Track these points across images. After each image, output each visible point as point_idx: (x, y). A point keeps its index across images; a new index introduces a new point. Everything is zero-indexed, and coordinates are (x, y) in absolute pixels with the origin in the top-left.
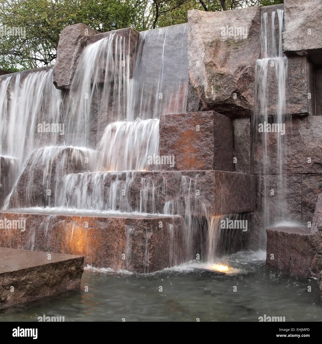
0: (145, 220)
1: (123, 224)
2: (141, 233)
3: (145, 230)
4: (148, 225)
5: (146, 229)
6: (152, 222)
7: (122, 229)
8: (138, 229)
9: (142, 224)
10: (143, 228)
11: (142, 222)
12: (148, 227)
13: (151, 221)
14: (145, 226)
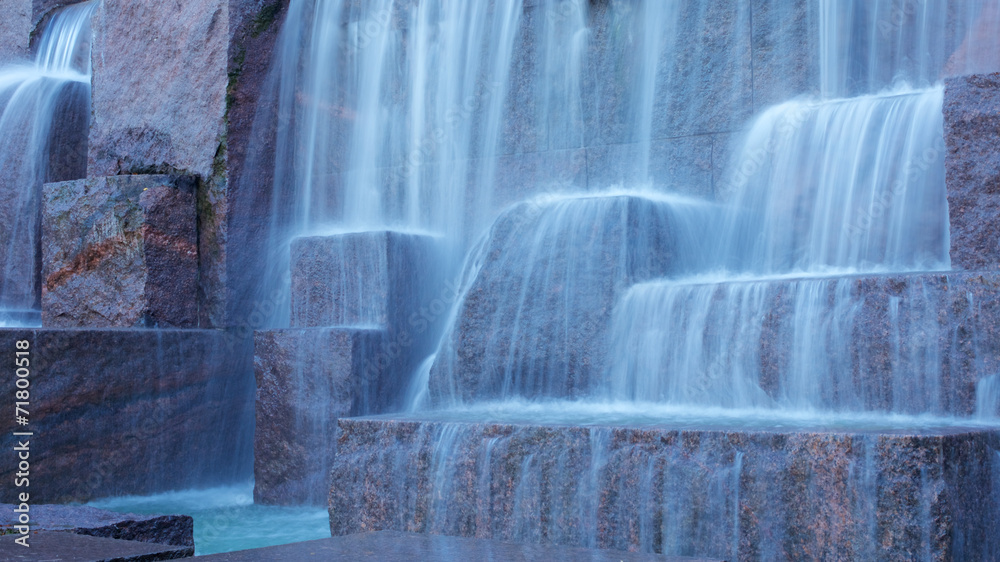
0: (915, 440)
1: (841, 454)
2: (905, 485)
3: (918, 473)
4: (927, 455)
5: (922, 469)
6: (940, 446)
7: (840, 470)
8: (894, 470)
9: (906, 454)
10: (911, 468)
11: (908, 446)
12: (929, 464)
13: (936, 444)
14: (918, 458)
